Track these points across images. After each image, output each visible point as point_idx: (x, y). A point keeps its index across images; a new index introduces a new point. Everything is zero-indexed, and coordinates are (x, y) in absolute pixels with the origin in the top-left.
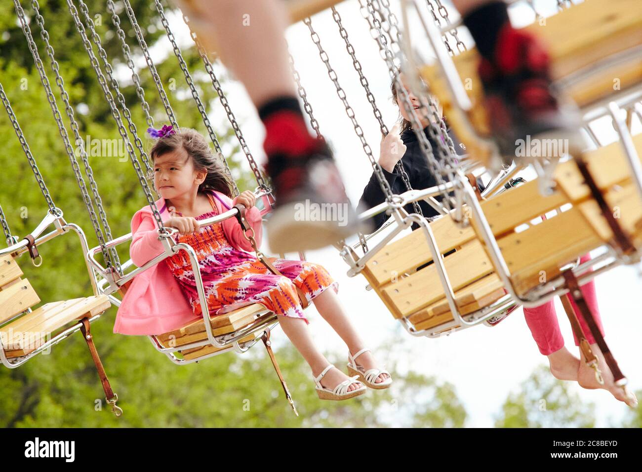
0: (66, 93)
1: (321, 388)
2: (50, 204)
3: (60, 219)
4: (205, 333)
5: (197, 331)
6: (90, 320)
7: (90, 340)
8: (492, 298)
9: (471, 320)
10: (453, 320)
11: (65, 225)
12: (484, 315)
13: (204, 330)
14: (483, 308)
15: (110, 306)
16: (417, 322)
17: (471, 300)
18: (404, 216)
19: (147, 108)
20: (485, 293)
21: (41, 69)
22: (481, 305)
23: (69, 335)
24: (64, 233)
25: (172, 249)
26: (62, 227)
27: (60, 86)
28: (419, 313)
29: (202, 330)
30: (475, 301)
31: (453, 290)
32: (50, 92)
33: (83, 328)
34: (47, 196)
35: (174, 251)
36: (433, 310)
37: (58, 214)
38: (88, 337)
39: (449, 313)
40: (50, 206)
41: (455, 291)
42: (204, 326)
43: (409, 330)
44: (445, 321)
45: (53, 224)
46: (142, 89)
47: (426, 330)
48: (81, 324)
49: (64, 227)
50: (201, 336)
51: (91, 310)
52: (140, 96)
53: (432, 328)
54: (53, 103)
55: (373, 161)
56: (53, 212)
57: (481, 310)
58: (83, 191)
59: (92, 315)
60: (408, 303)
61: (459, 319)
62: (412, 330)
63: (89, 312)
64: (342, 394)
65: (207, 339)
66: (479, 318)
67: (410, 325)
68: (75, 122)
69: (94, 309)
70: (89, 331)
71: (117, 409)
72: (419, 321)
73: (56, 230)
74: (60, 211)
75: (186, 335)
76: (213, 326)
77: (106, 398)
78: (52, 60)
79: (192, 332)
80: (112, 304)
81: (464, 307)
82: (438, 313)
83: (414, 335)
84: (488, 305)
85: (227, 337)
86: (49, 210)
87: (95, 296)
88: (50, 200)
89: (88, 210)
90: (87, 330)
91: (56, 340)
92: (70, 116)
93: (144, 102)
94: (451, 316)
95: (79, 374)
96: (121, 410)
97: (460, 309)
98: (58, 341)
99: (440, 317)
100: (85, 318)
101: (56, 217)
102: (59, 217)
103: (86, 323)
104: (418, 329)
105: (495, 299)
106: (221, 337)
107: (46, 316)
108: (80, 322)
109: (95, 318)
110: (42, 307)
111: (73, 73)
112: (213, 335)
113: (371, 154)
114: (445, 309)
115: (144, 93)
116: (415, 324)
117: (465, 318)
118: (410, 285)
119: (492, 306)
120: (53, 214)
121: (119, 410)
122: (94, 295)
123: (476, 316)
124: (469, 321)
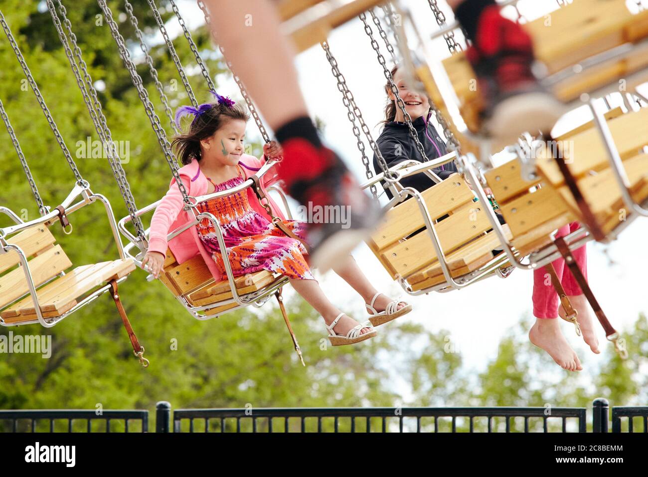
0: (89, 76)
1: (334, 335)
2: (78, 176)
3: (87, 190)
4: (230, 292)
5: (223, 291)
6: (117, 282)
7: (118, 300)
8: (481, 262)
9: (462, 282)
10: (446, 282)
11: (92, 195)
12: (473, 278)
13: (229, 289)
14: (473, 271)
15: (135, 268)
16: (413, 283)
17: (462, 265)
18: (400, 190)
19: (160, 87)
20: (474, 258)
21: (71, 57)
22: (470, 269)
23: (99, 295)
24: (91, 202)
25: (197, 218)
26: (89, 197)
27: (83, 69)
28: (415, 275)
29: (227, 290)
30: (466, 266)
31: (444, 253)
32: (80, 78)
33: (111, 289)
34: (75, 169)
35: (198, 220)
36: (428, 273)
37: (85, 185)
38: (116, 297)
39: (442, 275)
40: (78, 178)
41: (447, 254)
42: (229, 286)
43: (407, 289)
44: (439, 282)
45: (81, 195)
46: (155, 70)
47: (422, 290)
48: (109, 286)
49: (91, 197)
50: (227, 295)
51: (119, 272)
52: (154, 77)
53: (428, 288)
54: (83, 88)
55: (370, 139)
56: (81, 184)
57: (470, 273)
58: (113, 167)
59: (119, 277)
60: (405, 265)
61: (450, 281)
62: (409, 290)
63: (117, 274)
64: (355, 337)
65: (233, 298)
66: (469, 280)
67: (408, 285)
68: (98, 102)
69: (121, 271)
70: (116, 291)
71: (144, 361)
72: (415, 282)
73: (84, 201)
74: (86, 183)
75: (212, 295)
76: (237, 286)
77: (134, 351)
78: (75, 46)
79: (218, 293)
80: (137, 266)
81: (456, 271)
82: (432, 275)
83: (411, 294)
84: (478, 269)
85: (250, 296)
86: (77, 182)
87: (121, 260)
88: (77, 173)
89: (119, 184)
90: (115, 291)
91: (88, 301)
92: (93, 96)
93: (158, 82)
94: (444, 278)
95: (103, 331)
96: (148, 361)
97: (452, 272)
98: (89, 301)
99: (434, 279)
100: (112, 280)
101: (84, 188)
102: (86, 189)
103: (114, 285)
104: (414, 290)
105: (484, 263)
106: (245, 296)
107: (78, 278)
108: (108, 283)
109: (122, 279)
110: (74, 270)
111: (92, 56)
112: (238, 294)
113: (368, 133)
114: (439, 272)
115: (157, 74)
116: (412, 285)
117: (456, 280)
118: (407, 249)
119: (480, 269)
120: (80, 185)
121: (146, 361)
122: (120, 258)
123: (466, 278)
124: (460, 283)
